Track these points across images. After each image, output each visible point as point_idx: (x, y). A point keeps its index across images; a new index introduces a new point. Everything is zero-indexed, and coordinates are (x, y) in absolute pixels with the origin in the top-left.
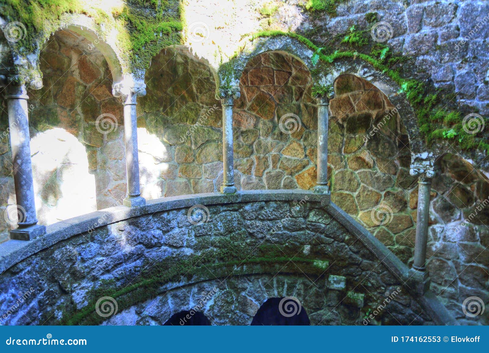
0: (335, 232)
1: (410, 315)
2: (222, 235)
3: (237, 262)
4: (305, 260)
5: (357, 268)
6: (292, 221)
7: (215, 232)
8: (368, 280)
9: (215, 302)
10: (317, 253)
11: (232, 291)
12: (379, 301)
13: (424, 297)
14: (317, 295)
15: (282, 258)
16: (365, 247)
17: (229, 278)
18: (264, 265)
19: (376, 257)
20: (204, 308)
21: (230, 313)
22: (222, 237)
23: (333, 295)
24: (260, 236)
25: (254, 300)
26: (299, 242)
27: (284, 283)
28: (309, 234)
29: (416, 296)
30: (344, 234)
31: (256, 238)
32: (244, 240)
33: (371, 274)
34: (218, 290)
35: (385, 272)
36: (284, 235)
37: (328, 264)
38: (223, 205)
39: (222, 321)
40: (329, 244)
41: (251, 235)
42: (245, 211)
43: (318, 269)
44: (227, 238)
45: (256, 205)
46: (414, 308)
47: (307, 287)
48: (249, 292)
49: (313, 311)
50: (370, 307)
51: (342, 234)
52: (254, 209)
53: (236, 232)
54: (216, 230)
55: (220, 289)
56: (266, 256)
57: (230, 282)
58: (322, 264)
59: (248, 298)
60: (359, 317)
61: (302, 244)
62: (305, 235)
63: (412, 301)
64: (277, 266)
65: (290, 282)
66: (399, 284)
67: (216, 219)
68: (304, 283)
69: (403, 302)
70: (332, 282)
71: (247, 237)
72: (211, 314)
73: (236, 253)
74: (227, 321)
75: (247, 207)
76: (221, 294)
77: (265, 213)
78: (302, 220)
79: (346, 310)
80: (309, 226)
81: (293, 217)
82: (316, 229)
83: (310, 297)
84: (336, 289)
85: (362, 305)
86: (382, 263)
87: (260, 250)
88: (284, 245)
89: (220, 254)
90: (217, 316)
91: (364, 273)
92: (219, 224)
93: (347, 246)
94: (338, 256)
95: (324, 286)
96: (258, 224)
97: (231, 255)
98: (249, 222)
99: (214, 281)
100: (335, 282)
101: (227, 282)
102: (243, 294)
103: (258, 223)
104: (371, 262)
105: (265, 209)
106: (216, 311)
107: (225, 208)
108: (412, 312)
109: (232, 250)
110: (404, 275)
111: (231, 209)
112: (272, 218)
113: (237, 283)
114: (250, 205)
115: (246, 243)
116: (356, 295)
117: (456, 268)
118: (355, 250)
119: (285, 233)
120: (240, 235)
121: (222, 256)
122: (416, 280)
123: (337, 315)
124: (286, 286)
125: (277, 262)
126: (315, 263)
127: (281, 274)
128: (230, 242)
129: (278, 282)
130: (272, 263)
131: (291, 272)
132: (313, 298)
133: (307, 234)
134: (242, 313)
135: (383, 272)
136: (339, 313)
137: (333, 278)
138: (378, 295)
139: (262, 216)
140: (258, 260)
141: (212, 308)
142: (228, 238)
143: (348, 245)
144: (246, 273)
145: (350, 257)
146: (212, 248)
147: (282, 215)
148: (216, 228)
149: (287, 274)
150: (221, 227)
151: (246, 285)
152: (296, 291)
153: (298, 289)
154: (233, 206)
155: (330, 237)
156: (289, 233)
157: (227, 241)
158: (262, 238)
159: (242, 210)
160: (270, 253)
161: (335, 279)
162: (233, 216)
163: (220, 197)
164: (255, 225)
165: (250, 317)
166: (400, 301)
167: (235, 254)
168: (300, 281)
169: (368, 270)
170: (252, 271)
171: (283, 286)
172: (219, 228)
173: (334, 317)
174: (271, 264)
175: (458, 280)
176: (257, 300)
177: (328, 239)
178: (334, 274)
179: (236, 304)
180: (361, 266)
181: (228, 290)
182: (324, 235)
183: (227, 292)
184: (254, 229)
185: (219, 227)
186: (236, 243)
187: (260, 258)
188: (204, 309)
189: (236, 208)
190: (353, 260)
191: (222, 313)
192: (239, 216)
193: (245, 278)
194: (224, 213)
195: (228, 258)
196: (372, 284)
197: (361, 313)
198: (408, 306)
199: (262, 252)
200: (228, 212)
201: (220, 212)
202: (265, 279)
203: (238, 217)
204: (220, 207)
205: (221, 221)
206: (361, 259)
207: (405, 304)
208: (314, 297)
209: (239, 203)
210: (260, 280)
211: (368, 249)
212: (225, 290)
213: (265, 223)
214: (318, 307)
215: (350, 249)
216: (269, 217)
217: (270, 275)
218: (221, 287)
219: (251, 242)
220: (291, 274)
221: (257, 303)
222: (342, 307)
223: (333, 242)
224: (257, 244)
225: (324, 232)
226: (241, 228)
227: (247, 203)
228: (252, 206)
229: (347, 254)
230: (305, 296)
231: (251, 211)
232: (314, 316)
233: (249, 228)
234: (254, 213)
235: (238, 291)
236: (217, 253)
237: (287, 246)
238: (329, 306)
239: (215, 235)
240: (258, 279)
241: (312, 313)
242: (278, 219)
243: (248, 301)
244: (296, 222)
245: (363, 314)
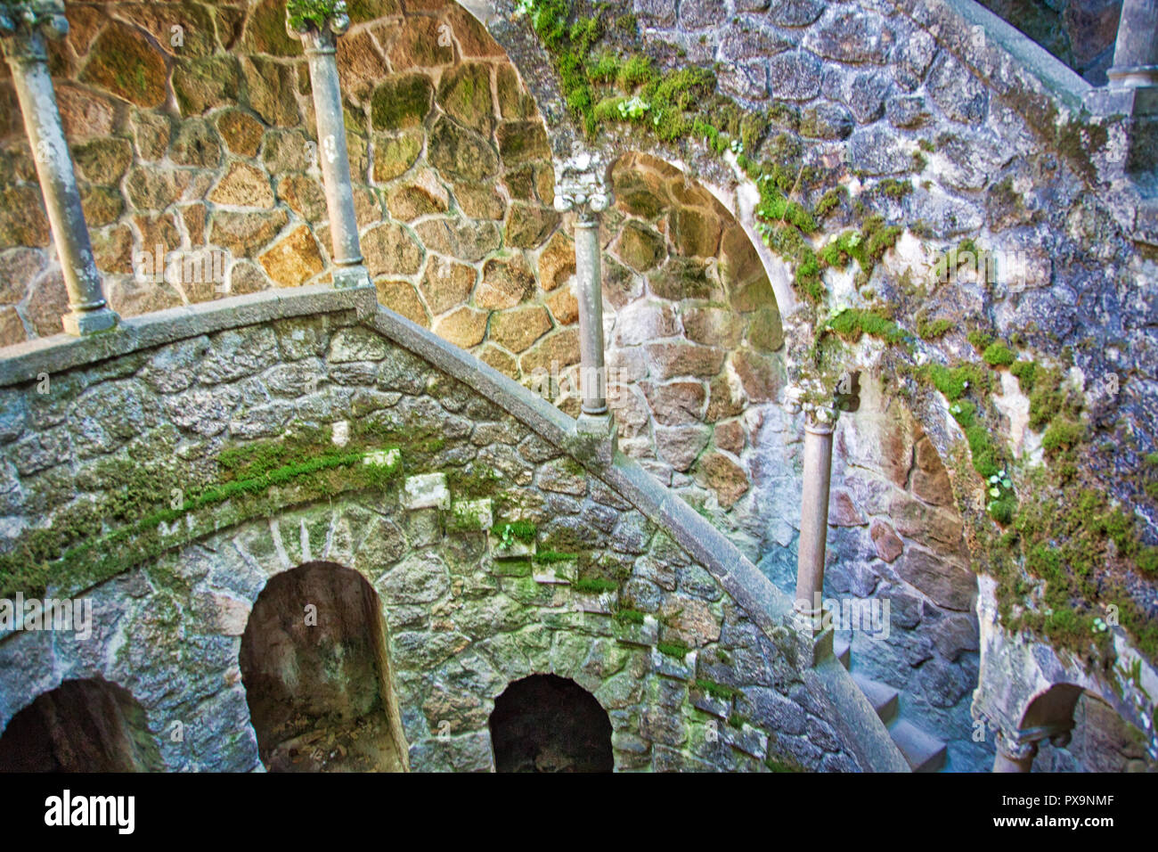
0: (401, 376)
1: (591, 511)
2: (103, 452)
3: (166, 512)
4: (342, 460)
5: (465, 445)
6: (291, 371)
7: (80, 450)
8: (494, 465)
9: (129, 636)
10: (369, 434)
11: (169, 592)
12: (523, 503)
13: (614, 466)
14: (386, 533)
15: (283, 471)
16: (476, 393)
17: (153, 559)
18: (242, 498)
19: (505, 411)
20: (103, 661)
21: (177, 649)
22: (108, 460)
23: (421, 521)
24: (213, 427)
25: (232, 594)
26: (318, 420)
27: (299, 528)
28: (338, 394)
29: (598, 470)
30: (424, 375)
31: (205, 438)
32: (171, 451)
33: (498, 450)
34: (129, 600)
35: (528, 438)
36: (277, 411)
37: (398, 454)
38: (86, 367)
39: (160, 677)
40: (392, 407)
41: (188, 431)
42: (157, 371)
43: (374, 472)
44: (121, 458)
45: (188, 349)
46: (597, 494)
47: (357, 522)
48: (215, 580)
49: (381, 571)
50: (507, 520)
51: (418, 375)
52: (182, 362)
53: (145, 435)
54: (82, 444)
55: (135, 598)
56: (240, 475)
57: (159, 571)
58: (382, 458)
59: (214, 592)
60: (487, 549)
61: (326, 422)
62: (329, 397)
63: (592, 482)
64: (275, 492)
65: (313, 522)
66: (562, 454)
67: (74, 413)
68: (348, 515)
69: (574, 489)
70: (415, 492)
71: (178, 440)
72: (126, 671)
73: (157, 489)
74: (176, 670)
75: (161, 360)
76: (140, 611)
77: (215, 366)
78: (314, 362)
79: (455, 545)
80: (336, 375)
81: (288, 360)
82: (357, 379)
83: (369, 541)
84: (426, 505)
85: (490, 523)
86: (519, 421)
87: (222, 465)
88: (282, 437)
89: (111, 506)
90: (143, 669)
91: (482, 452)
92: (86, 423)
93: (434, 402)
94: (418, 430)
95: (397, 507)
96: (200, 400)
97: (143, 499)
98: (174, 398)
99: (113, 582)
100: (421, 490)
101: (151, 574)
102: (201, 588)
103: (202, 396)
104: (494, 423)
105: (212, 355)
106: (139, 658)
107: (95, 375)
108: (593, 504)
109: (144, 484)
110: (568, 434)
111: (114, 375)
112: (235, 373)
113: (179, 568)
114: (169, 350)
115: (180, 457)
116: (473, 504)
117: (646, 396)
118: (456, 406)
119: (277, 407)
120: (157, 439)
121: (119, 508)
122: (595, 436)
123: (438, 563)
124: (305, 535)
125: (271, 484)
126: (367, 461)
127: (288, 509)
128: (133, 467)
129: (283, 531)
130: (261, 489)
131: (313, 496)
132: (378, 543)
133: (333, 394)
134: (209, 638)
135: (522, 438)
136: (442, 556)
137: (413, 483)
138: (521, 491)
139: (208, 376)
140: (222, 491)
141: (124, 653)
142: (123, 457)
143: (436, 397)
144: (198, 533)
145: (446, 425)
146: (83, 496)
147: (261, 361)
148: (80, 439)
149: (303, 506)
150: (95, 430)
151: (203, 564)
152: (331, 537)
153: (337, 534)
154: (117, 366)
155: (393, 390)
156: (287, 402)
157: (122, 466)
158: (220, 433)
159: (146, 371)
160: (249, 465)
161: (421, 484)
162: (125, 393)
163: (74, 345)
164: (192, 405)
165: (233, 637)
166: (567, 490)
167: (155, 495)
168: (337, 512)
169: (490, 443)
170: (213, 524)
171: (298, 538)
172: (92, 436)
173: (433, 567)
174: (258, 492)
175: (652, 418)
176: (241, 589)
177: (387, 394)
178: (416, 473)
179: (187, 620)
180: (473, 438)
181: (156, 592)
182: (375, 387)
183: (157, 599)
184: (193, 414)
185: (89, 434)
186: (150, 465)
187: (227, 486)
188: (104, 665)
189: (130, 368)
190: (454, 430)
191: (156, 657)
192: (143, 389)
193: (196, 547)
194: (95, 391)
195: (139, 511)
196: (505, 472)
197: (490, 539)
198: (584, 494)
199: (228, 468)
200: (106, 384)
201: (84, 391)
202: (249, 534)
203: (140, 393)
204: (79, 375)
205: (92, 414)
206: (470, 423)
207: (578, 491)
208: (380, 539)
209: (135, 352)
210: (236, 541)
211: (484, 397)
212: (150, 596)
213: (219, 390)
214: (391, 559)
215: (444, 407)
216: (227, 372)
217: (260, 519)
218: (137, 593)
219: (191, 450)
220: (314, 501)
221: (243, 598)
222: (446, 540)
223: (401, 399)
224: (210, 452)
225: (375, 381)
226: (156, 419)
227: (156, 348)
228: (175, 353)
229: (438, 420)
230: (356, 544)
231: (174, 367)
232: (387, 583)
233: (177, 414)
234: (184, 371)
235: (181, 585)
236: (101, 507)
237: (289, 438)
238: (417, 548)
239: (83, 457)
240: (231, 538)
241: (379, 576)
242: (254, 374)
243: (219, 601)
244: (299, 371)
245: (496, 541)
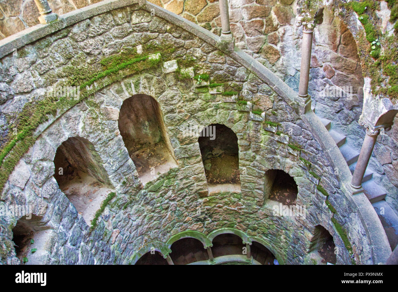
0: (158, 27)
1: (227, 68)
2: (64, 64)
3: (87, 82)
4: (141, 59)
5: (182, 49)
6: (119, 29)
7: (56, 64)
8: (193, 55)
9: (84, 123)
10: (149, 49)
11: (93, 108)
12: (204, 68)
13: (235, 52)
14: (159, 82)
15: (123, 64)
16: (184, 30)
17: (86, 98)
18: (111, 75)
19: (195, 35)
20: (78, 131)
21: (99, 126)
22: (65, 67)
23: (170, 77)
24: (97, 52)
25: (113, 107)
26: (131, 46)
27: (131, 83)
28: (137, 35)
29: (229, 54)
30: (166, 26)
31: (95, 56)
32: (85, 61)
33: (194, 50)
34: (82, 112)
35: (204, 44)
36: (117, 44)
37: (160, 55)
38: (51, 35)
39: (96, 135)
40: (156, 38)
41: (89, 54)
42: (75, 34)
43: (152, 62)
44: (69, 66)
45: (83, 25)
46: (229, 62)
47: (149, 80)
48: (107, 103)
49: (159, 95)
50: (199, 74)
51: (164, 26)
52: (82, 30)
53: (75, 57)
54: (56, 62)
55: (83, 111)
56: (109, 68)
57: (89, 102)
58: (155, 57)
59: (108, 107)
60: (193, 84)
61: (134, 46)
62: (134, 37)
63: (227, 58)
64: (121, 72)
65: (135, 81)
66: (216, 49)
67: (51, 52)
68: (146, 78)
69: (221, 61)
70: (167, 67)
71: (86, 57)
72: (86, 134)
73: (83, 75)
74: (100, 132)
75: (75, 30)
76: (86, 115)
77: (93, 30)
78: (127, 25)
79: (182, 84)
80: (135, 29)
81: (118, 25)
82: (143, 30)
83: (154, 86)
84: (171, 71)
85: (193, 75)
86: (200, 39)
87: (102, 65)
88: (120, 53)
89: (70, 82)
90: (90, 133)
91: (188, 51)
92: (56, 55)
93: (170, 35)
94: (166, 45)
95: (161, 73)
96: (91, 43)
97: (79, 79)
98: (82, 43)
99: (76, 107)
100: (169, 66)
101: (87, 103)
102: (103, 106)
103: (91, 41)
104: (192, 41)
105: (92, 26)
106: (88, 129)
107: (55, 38)
108: (228, 66)
109: (79, 74)
110: (218, 42)
111: (61, 37)
112: (101, 32)
113: (95, 100)
114: (77, 26)
115: (88, 63)
116: (187, 70)
117: (243, 26)
118: (178, 35)
119: (117, 42)
120: (80, 58)
121: (72, 83)
122: (227, 42)
123: (177, 91)
124: (133, 86)
125: (120, 69)
126: (150, 58)
127: (126, 77)
128: (74, 68)
129: (126, 85)
130: (116, 71)
131: (134, 72)
132: (157, 86)
133: (135, 36)
134: (108, 121)
135: (202, 45)
136: (178, 88)
137: (166, 64)
138: (203, 64)
139: (92, 34)
140: (104, 73)
141: (84, 128)
142: (70, 65)
143: (170, 33)
144: (99, 88)
145: (175, 43)
146: (60, 80)
147: (109, 26)
148: (55, 60)
149: (131, 76)
150: (59, 57)
151: (102, 98)
152: (141, 86)
153: (143, 84)
154: (61, 33)
155: (155, 32)
156: (120, 40)
157: (70, 68)
158: (99, 54)
159: (71, 34)
160: (111, 64)
161: (169, 64)
162: (66, 43)
163: (45, 27)
164: (89, 45)
165: (115, 121)
166: (219, 62)
167: (83, 77)
168: (142, 77)
169: (191, 48)
170: (103, 85)
171: (131, 87)
172: (58, 59)
173: (176, 92)
174: (115, 73)
175: (245, 34)
176: (116, 106)
177: (153, 34)
178: (167, 61)
179: (100, 117)
180: (185, 47)
181: (89, 109)
182: (149, 32)
183: (90, 111)
184: (90, 48)
185: (57, 59)
186: (79, 67)
187: (105, 72)
188: (79, 132)
189: (66, 34)
190: (178, 44)
191: (94, 129)
192: (71, 41)
193: (99, 93)
194: (56, 43)
195: (79, 83)
196: (197, 57)
197: (194, 81)
198: (225, 62)
199: (104, 66)
200: (59, 40)
201: (52, 43)
202: (115, 87)
203: (71, 42)
204: (49, 38)
205: (57, 51)
206: (183, 41)
207: (222, 62)
208: (157, 85)
209: (66, 27)
210: (111, 90)
211: (187, 31)
212: (88, 110)
213: (97, 39)
214: (162, 91)
215: (174, 36)
216: (98, 32)
217: (117, 82)
218: (84, 109)
219: (91, 61)
220: (134, 74)
221: (116, 108)
222: (179, 83)
223: (158, 35)
224: (97, 61)
225: (149, 30)
226: (78, 51)
227: (73, 25)
228: (79, 27)
229: (172, 41)
230: (150, 87)
231: (80, 32)
232: (161, 99)
233: (84, 48)
234: (83, 33)
235: (96, 106)
236: (67, 83)
237: (123, 53)
238: (170, 86)
239: (57, 67)
240: (109, 89)
241: (158, 97)
242: (107, 31)
243: (109, 110)
244: (122, 29)
245: (196, 81)
